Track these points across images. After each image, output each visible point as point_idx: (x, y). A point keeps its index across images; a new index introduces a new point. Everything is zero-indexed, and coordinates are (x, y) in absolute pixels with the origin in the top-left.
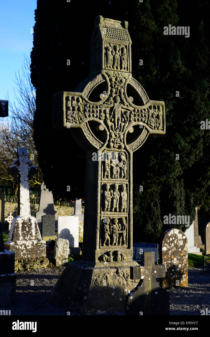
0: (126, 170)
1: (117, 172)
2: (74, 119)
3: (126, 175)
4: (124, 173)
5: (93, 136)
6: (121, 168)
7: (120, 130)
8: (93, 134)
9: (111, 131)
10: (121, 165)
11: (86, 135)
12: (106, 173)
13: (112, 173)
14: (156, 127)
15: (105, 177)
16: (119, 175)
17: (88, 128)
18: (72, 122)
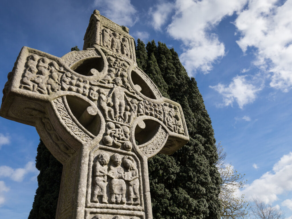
0: (138, 187)
1: (122, 190)
2: (38, 86)
3: (139, 196)
4: (135, 193)
5: (73, 120)
6: (128, 183)
7: (124, 120)
8: (74, 117)
9: (108, 119)
10: (128, 177)
11: (59, 117)
12: (97, 191)
13: (110, 191)
14: (177, 130)
15: (96, 199)
16: (124, 196)
17: (65, 106)
18: (32, 90)
